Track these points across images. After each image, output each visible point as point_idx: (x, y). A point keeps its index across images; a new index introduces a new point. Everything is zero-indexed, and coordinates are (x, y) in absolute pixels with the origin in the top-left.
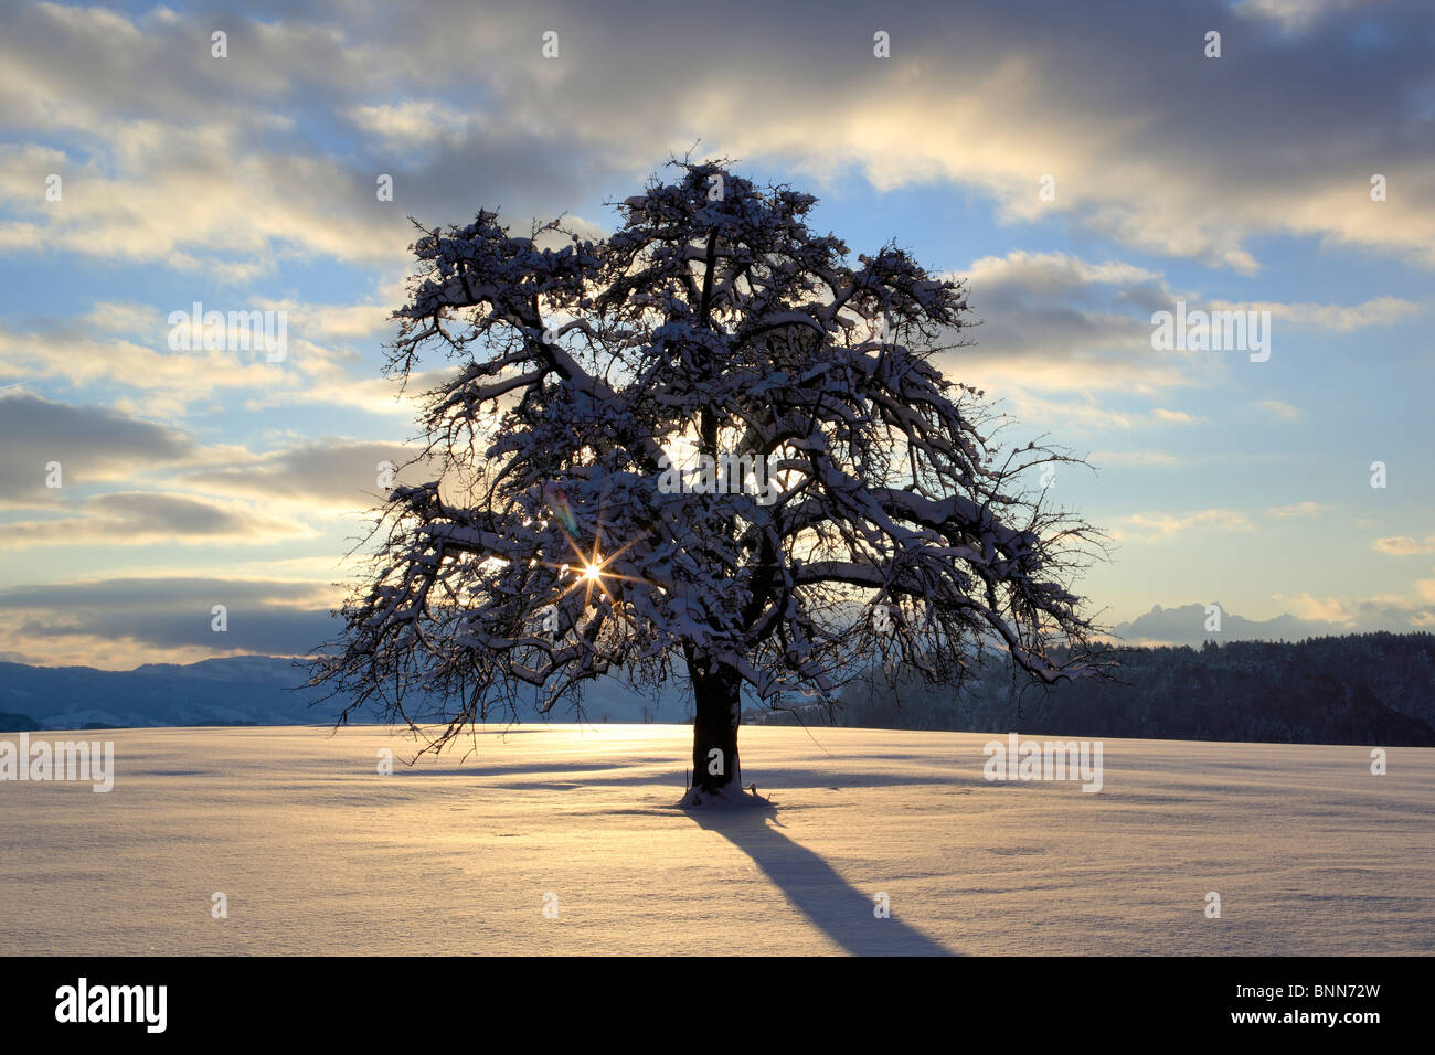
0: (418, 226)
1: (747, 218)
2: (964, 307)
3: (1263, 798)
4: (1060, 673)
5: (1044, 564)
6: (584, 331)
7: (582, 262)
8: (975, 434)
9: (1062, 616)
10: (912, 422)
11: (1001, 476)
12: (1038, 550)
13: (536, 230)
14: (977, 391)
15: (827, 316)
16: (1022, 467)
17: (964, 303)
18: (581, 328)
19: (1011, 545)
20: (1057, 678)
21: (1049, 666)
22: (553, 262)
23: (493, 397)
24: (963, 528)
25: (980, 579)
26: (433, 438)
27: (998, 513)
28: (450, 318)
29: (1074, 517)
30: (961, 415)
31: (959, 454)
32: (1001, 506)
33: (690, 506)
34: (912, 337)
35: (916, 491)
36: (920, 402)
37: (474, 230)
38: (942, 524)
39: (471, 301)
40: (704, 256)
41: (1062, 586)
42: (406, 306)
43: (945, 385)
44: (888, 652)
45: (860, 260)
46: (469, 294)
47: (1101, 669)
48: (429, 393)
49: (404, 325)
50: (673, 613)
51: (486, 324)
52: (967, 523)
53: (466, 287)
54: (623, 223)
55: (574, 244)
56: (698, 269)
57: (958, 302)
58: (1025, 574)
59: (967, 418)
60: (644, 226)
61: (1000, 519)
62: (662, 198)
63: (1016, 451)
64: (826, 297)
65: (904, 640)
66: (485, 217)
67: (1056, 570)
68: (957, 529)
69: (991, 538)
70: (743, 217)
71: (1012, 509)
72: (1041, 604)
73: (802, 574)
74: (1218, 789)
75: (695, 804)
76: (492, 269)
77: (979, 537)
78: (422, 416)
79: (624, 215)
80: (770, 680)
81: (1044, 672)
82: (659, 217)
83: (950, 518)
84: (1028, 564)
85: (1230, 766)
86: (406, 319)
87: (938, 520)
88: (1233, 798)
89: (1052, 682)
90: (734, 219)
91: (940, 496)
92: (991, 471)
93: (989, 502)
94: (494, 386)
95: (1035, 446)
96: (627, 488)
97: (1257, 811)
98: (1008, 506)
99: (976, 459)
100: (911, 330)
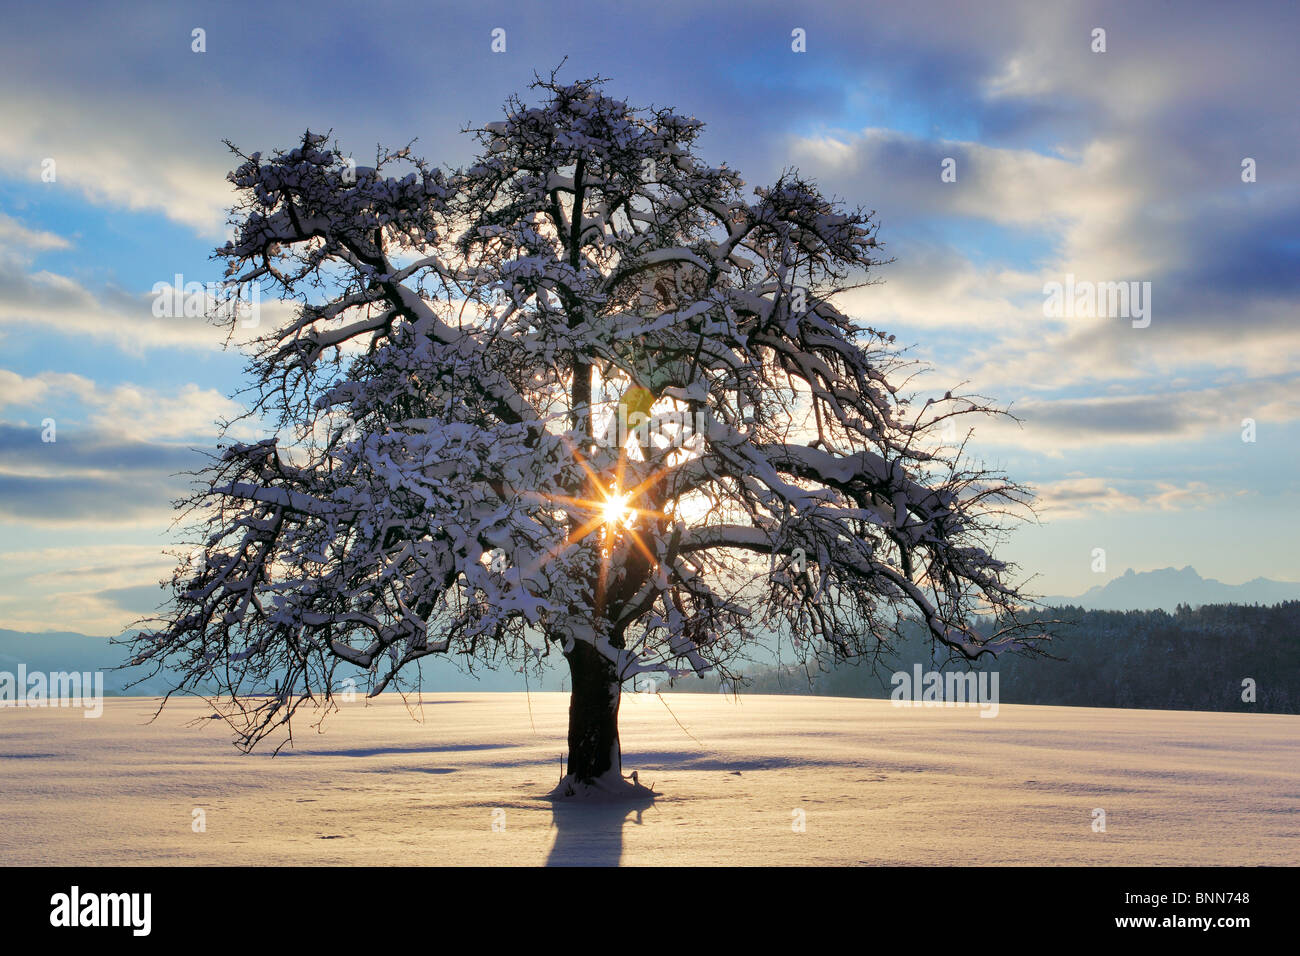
0: (234, 149)
1: (613, 141)
2: (873, 244)
3: (1215, 788)
4: (985, 648)
5: (965, 527)
6: (436, 270)
7: (428, 191)
8: (885, 384)
9: (986, 585)
10: (817, 371)
11: (913, 429)
12: (957, 511)
13: (381, 159)
14: (887, 336)
15: (720, 254)
16: (937, 419)
17: (873, 239)
18: (432, 266)
19: (924, 506)
20: (980, 654)
21: (972, 640)
22: (395, 193)
23: (335, 343)
24: (871, 487)
25: (894, 544)
26: (266, 390)
27: (911, 471)
28: (283, 256)
29: (997, 475)
30: (869, 363)
31: (868, 405)
32: (915, 463)
33: (538, 462)
34: (817, 279)
35: (821, 447)
36: (824, 349)
37: (300, 155)
38: (849, 483)
39: (302, 236)
40: (572, 185)
41: (987, 551)
42: (229, 243)
43: (852, 330)
44: (796, 623)
45: (756, 193)
46: (298, 228)
47: (1030, 643)
48: (260, 339)
49: (231, 264)
50: (508, 584)
51: (315, 260)
52: (875, 482)
53: (295, 221)
54: (483, 151)
55: (417, 171)
56: (567, 200)
57: (867, 238)
58: (942, 538)
59: (876, 365)
60: (507, 154)
61: (913, 477)
62: (523, 122)
63: (931, 401)
64: (718, 234)
65: (813, 610)
66: (311, 140)
67: (978, 533)
68: (866, 489)
69: (902, 498)
70: (609, 140)
71: (925, 466)
72: (961, 571)
73: (686, 539)
74: (1165, 775)
75: (567, 795)
76: (323, 200)
77: (889, 496)
78: (251, 365)
79: (484, 143)
80: (630, 659)
81: (966, 646)
82: (524, 145)
83: (856, 477)
84: (945, 526)
85: (1186, 745)
86: (231, 258)
87: (843, 479)
88: (1180, 788)
89: (975, 658)
90: (599, 141)
91: (849, 453)
92: (903, 424)
93: (900, 458)
94: (336, 332)
95: (953, 396)
96: (463, 442)
97: (1205, 806)
98: (922, 464)
99: (886, 411)
100: (816, 270)
